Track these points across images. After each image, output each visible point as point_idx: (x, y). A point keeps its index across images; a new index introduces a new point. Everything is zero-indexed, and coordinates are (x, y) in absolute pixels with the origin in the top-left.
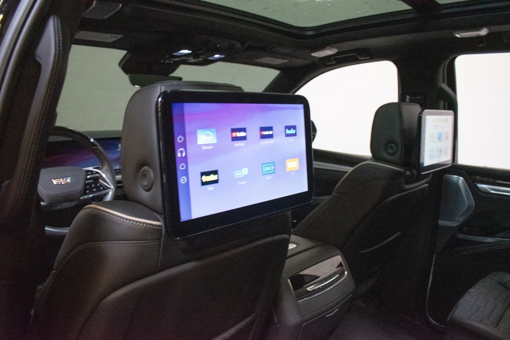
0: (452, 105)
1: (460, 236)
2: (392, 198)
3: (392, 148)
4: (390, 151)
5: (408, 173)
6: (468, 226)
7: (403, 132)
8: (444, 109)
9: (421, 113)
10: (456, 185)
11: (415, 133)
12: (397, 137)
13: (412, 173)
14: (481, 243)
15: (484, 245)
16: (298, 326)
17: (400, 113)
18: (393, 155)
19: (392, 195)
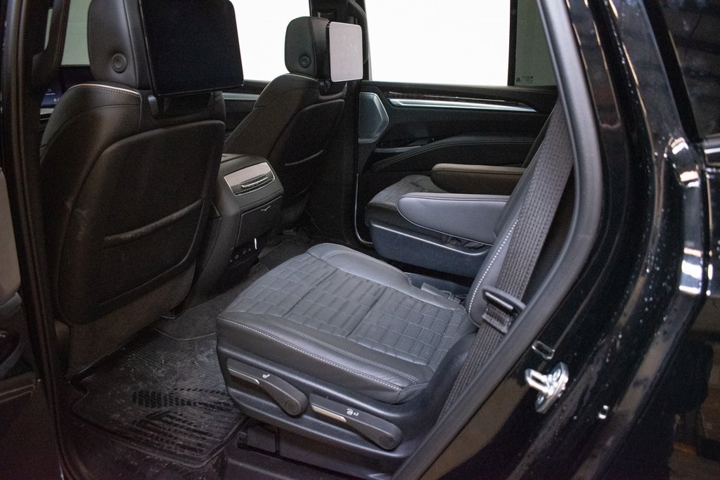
0: (361, 20)
1: (379, 150)
2: (307, 108)
3: (305, 60)
4: (304, 63)
5: (322, 84)
6: (384, 141)
7: (314, 45)
8: (355, 24)
9: (328, 25)
10: (372, 101)
11: (325, 46)
12: (309, 50)
13: (325, 83)
14: (395, 154)
15: (399, 155)
16: (238, 216)
17: (311, 28)
18: (307, 67)
19: (309, 105)
